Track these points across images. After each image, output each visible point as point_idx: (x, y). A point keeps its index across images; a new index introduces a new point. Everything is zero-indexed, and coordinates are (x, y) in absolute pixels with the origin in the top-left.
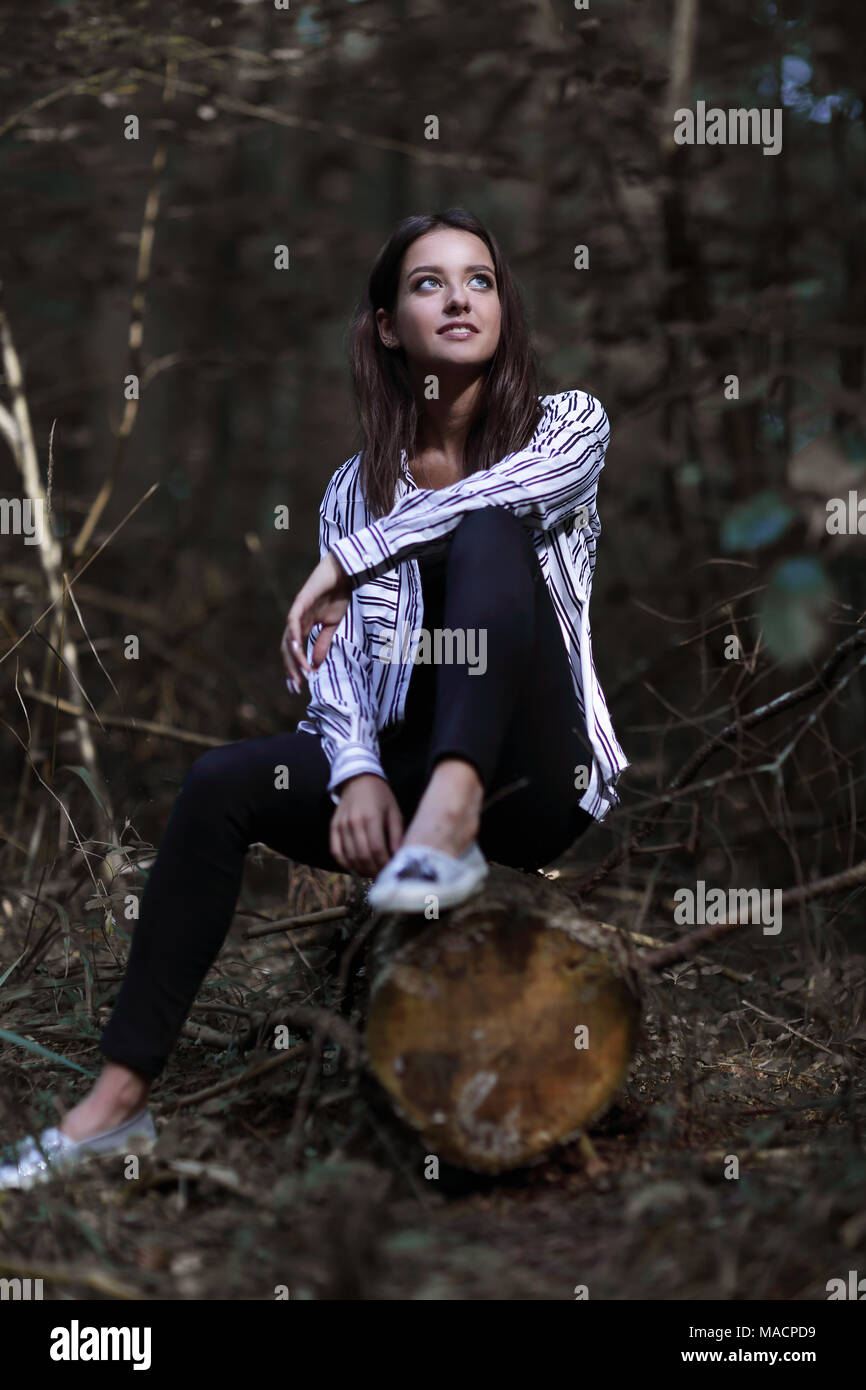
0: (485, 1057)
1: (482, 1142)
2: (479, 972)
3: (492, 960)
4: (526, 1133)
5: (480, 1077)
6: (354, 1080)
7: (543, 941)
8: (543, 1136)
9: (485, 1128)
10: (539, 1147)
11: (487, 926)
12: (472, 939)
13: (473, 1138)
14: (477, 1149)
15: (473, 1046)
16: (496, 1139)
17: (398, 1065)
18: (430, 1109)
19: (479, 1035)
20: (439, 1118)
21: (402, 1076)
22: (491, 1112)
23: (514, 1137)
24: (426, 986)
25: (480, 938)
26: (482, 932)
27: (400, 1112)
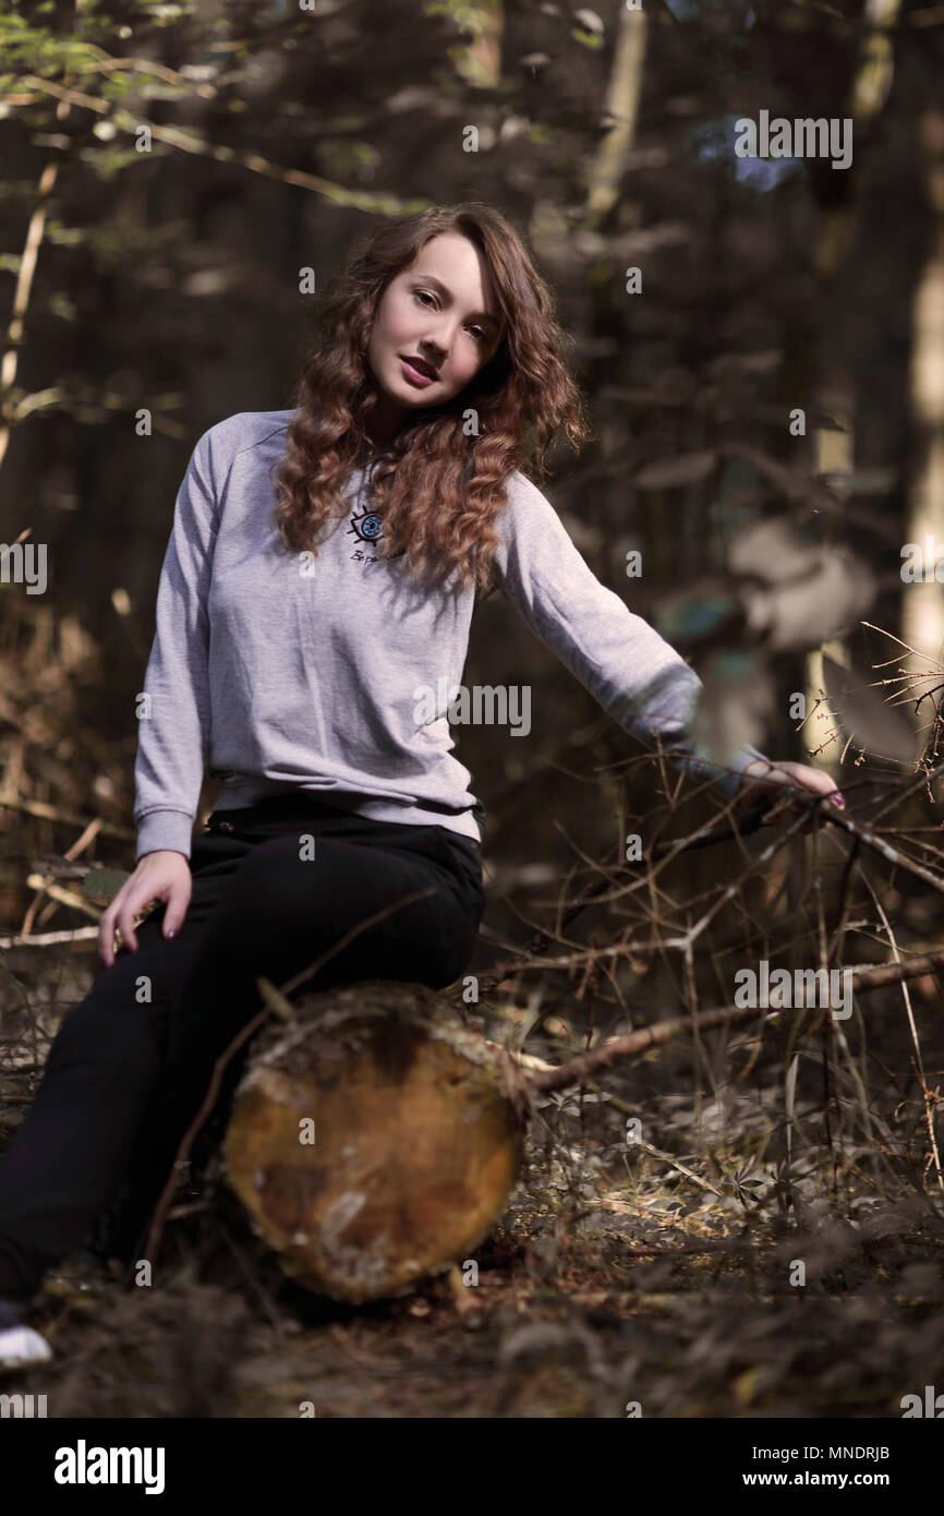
0: (354, 1175)
1: (345, 1268)
2: (353, 1082)
3: (369, 1072)
4: (394, 1260)
5: (347, 1197)
6: (209, 1192)
7: (424, 1053)
8: (413, 1265)
9: (349, 1253)
10: (407, 1277)
11: (366, 1033)
12: (347, 1046)
13: (335, 1263)
14: (339, 1276)
15: (342, 1163)
16: (360, 1265)
17: (259, 1179)
18: (292, 1228)
19: (349, 1151)
20: (301, 1239)
21: (263, 1191)
22: (358, 1235)
23: (380, 1265)
24: (294, 1094)
25: (356, 1046)
26: (359, 1039)
27: (259, 1231)
